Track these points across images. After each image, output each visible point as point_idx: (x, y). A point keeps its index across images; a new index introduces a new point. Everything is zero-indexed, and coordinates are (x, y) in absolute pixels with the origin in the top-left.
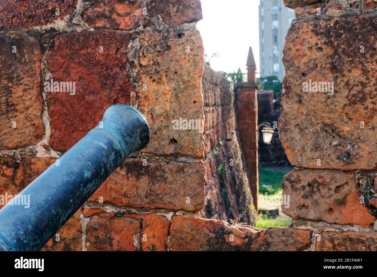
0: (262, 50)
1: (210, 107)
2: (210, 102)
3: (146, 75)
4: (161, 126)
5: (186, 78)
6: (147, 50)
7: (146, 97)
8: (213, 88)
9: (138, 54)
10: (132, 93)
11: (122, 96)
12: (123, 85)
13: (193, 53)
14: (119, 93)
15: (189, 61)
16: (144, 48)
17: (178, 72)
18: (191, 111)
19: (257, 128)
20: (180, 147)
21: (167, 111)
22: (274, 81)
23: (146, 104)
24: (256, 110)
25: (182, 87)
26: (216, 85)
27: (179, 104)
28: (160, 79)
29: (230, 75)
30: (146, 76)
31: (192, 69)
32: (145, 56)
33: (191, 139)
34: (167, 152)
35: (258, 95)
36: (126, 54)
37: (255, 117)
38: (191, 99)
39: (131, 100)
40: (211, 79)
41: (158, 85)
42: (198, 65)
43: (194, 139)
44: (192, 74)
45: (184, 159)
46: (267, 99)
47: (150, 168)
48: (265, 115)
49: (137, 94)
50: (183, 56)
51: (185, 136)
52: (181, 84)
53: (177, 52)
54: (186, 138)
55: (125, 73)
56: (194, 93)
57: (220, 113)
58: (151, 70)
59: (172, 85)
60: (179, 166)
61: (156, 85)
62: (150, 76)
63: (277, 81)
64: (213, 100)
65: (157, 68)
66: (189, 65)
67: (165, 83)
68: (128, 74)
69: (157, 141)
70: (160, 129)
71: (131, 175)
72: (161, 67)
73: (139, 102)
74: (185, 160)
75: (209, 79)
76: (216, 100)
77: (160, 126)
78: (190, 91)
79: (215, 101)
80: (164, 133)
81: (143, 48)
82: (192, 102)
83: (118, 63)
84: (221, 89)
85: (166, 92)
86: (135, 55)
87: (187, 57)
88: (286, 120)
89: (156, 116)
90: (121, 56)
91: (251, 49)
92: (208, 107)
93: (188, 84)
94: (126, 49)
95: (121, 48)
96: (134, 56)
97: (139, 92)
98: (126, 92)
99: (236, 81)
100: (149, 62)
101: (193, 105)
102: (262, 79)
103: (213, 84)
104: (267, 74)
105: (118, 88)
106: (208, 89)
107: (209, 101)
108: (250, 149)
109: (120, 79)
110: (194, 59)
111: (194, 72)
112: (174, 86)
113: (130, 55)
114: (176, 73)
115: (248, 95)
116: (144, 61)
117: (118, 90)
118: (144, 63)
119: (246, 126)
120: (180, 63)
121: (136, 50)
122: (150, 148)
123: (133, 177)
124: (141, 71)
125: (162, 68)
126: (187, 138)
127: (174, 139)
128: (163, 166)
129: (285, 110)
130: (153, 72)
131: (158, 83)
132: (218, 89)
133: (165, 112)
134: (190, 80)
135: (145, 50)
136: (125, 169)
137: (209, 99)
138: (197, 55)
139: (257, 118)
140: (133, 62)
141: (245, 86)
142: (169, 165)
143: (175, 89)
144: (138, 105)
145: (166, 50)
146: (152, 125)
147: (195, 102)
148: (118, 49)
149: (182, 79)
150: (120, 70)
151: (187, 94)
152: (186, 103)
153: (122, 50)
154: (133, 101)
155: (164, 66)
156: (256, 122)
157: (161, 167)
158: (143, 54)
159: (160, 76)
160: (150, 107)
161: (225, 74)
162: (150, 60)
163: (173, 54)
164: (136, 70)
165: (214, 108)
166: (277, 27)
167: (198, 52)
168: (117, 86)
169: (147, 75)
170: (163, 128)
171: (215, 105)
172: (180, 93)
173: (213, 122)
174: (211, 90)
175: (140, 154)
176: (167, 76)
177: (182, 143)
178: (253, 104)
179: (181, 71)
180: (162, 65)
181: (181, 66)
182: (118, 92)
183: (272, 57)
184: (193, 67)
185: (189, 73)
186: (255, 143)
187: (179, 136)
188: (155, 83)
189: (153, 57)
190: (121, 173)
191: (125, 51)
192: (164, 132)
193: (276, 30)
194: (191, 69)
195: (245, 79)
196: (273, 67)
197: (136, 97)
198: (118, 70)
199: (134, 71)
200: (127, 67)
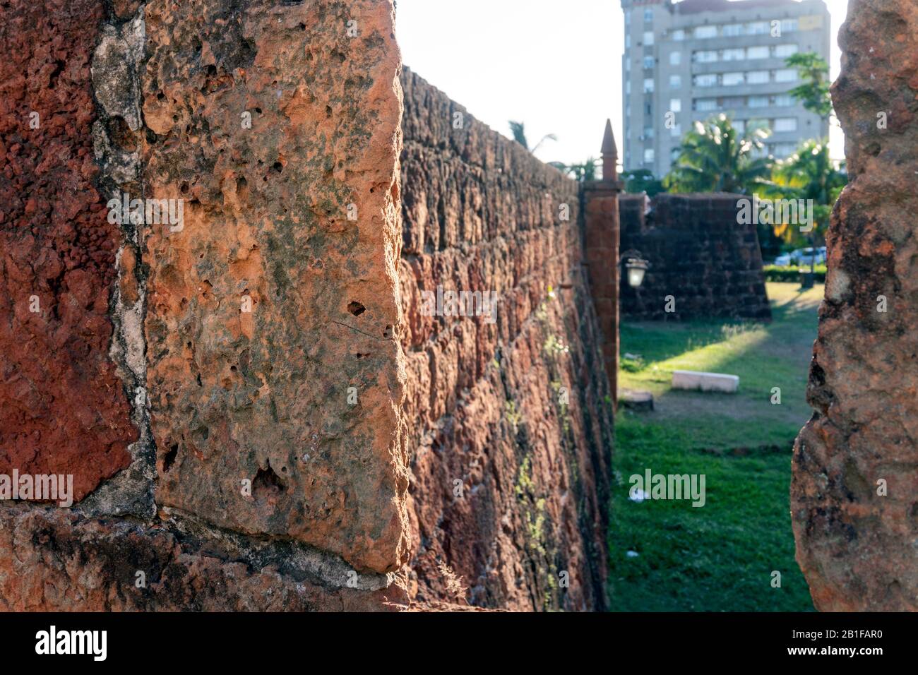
0: (626, 128)
1: (529, 230)
2: (531, 221)
3: (166, 175)
4: (224, 406)
5: (314, 194)
6: (168, 65)
7: (170, 272)
8: (538, 192)
9: (140, 88)
10: (121, 251)
11: (80, 266)
12: (82, 219)
13: (344, 70)
14: (69, 251)
15: (329, 109)
16: (158, 59)
17: (285, 163)
18: (340, 350)
19: (618, 259)
20: (293, 510)
21: (244, 338)
22: (646, 178)
23: (173, 302)
24: (617, 228)
25: (300, 234)
26: (544, 187)
27: (290, 312)
28: (218, 194)
29: (574, 168)
30: (168, 182)
31: (338, 150)
32: (161, 96)
33: (340, 482)
34: (246, 521)
35: (620, 202)
36: (90, 85)
37: (615, 242)
38: (339, 293)
39: (118, 283)
40: (534, 177)
41: (213, 219)
42: (367, 128)
43: (349, 484)
44: (339, 174)
45: (314, 562)
46: (635, 208)
47: (185, 580)
48: (631, 235)
49: (138, 257)
50: (302, 87)
51: (316, 465)
52: (296, 219)
53: (278, 71)
54: (320, 474)
55: (87, 168)
56: (352, 266)
57: (551, 239)
58: (184, 157)
59: (261, 224)
60: (290, 593)
61: (205, 222)
62: (180, 183)
63: (650, 178)
64: (538, 216)
65: (204, 144)
66: (329, 132)
67: (237, 215)
68: (101, 173)
69: (210, 466)
70: (218, 417)
71: (120, 594)
72: (216, 140)
73: (147, 292)
74: (320, 571)
75: (529, 175)
76: (543, 216)
77: (218, 406)
78: (336, 256)
79: (541, 218)
80: (234, 435)
81: (152, 60)
82: (344, 309)
83: (63, 126)
84: (553, 195)
85: (242, 254)
86: (128, 89)
87: (320, 90)
88: (850, 462)
89: (205, 361)
90: (69, 94)
91: (609, 122)
92: (525, 232)
93: (325, 222)
94: (88, 64)
95: (73, 61)
96: (126, 93)
97: (146, 250)
98: (99, 248)
99: (582, 180)
100: (176, 118)
101: (347, 321)
102: (625, 174)
103: (537, 186)
104: (634, 167)
105: (65, 229)
106: (527, 197)
107: (527, 219)
108: (606, 296)
109: (69, 193)
110: (347, 99)
111: (350, 167)
112: (272, 228)
113: (108, 88)
114: (278, 166)
115: (603, 203)
116: (158, 115)
117: (65, 239)
118: (158, 124)
119: (599, 257)
120: (294, 121)
121: (130, 68)
122: (187, 491)
123: (125, 601)
124: (153, 160)
125: (219, 146)
126: (322, 474)
127: (270, 470)
128: (232, 579)
129: (846, 405)
130: (190, 164)
131: (213, 212)
132: (547, 195)
133: (236, 345)
134: (334, 201)
135: (161, 66)
136: (98, 569)
137: (527, 215)
138: (364, 82)
139: (618, 243)
140: (120, 119)
141: (598, 186)
142: (254, 580)
143: (272, 245)
144: (145, 303)
145: (239, 61)
146: (193, 393)
147: (357, 309)
148: (61, 66)
149: (300, 198)
150: (74, 152)
151: (319, 271)
152: (316, 311)
153: (75, 71)
154: (124, 287)
155: (227, 135)
156: (617, 249)
157: (224, 584)
158: (155, 85)
159: (214, 184)
160: (186, 317)
161: (562, 167)
162: (180, 109)
163: (264, 77)
164: (135, 156)
165: (539, 231)
166: (652, 90)
167: (366, 65)
168: (60, 222)
169: (171, 177)
170: (230, 414)
171: (541, 225)
172: (292, 264)
173: (536, 259)
174: (534, 199)
175: (155, 507)
176: (241, 181)
177: (304, 496)
178: (611, 219)
179: (295, 158)
180: (220, 132)
181: (295, 134)
182: (65, 247)
183: (643, 138)
184: (343, 141)
185: (330, 171)
186: (615, 286)
187: (293, 460)
188: (201, 215)
189: (187, 96)
190: (82, 580)
191: (85, 74)
192: (236, 431)
193: (649, 95)
194: (336, 149)
195: (599, 175)
196: (643, 155)
197: (136, 270)
198: (63, 154)
199: (126, 158)
200: (96, 143)
